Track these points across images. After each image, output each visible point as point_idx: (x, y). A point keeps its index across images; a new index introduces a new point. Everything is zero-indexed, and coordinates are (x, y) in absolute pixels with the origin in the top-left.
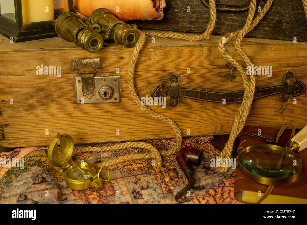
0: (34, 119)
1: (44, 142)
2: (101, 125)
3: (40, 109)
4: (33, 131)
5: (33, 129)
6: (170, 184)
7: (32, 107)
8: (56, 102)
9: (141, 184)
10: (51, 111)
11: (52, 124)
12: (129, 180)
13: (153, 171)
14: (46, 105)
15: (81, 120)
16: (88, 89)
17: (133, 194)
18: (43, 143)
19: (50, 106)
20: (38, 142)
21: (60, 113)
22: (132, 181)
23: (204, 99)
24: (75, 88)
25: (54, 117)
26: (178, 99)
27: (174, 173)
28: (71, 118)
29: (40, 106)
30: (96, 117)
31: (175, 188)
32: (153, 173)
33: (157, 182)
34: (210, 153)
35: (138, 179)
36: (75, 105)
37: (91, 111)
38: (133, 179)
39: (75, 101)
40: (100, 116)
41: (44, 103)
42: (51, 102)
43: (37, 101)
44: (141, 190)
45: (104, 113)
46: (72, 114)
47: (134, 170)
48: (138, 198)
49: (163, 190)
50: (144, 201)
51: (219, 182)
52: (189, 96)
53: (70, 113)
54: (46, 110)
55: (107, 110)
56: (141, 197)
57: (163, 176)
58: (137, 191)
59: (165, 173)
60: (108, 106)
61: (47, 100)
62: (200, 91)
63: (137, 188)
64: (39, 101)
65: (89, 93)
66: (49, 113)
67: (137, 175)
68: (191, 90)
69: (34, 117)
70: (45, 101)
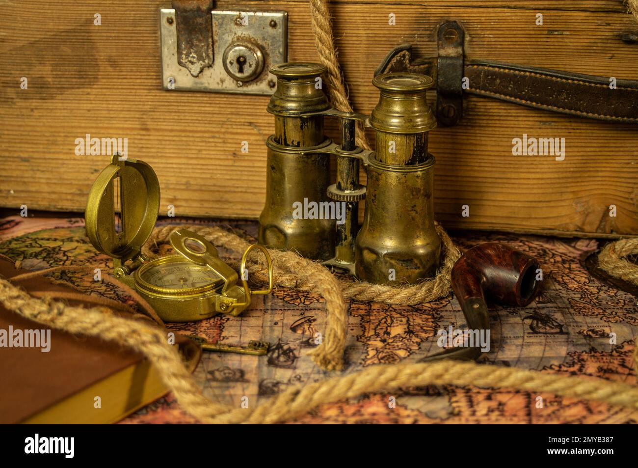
0: (44, 126)
1: (69, 197)
2: (230, 163)
3: (60, 97)
4: (41, 161)
5: (41, 155)
6: (400, 344)
7: (40, 88)
8: (104, 80)
9: (307, 333)
10: (90, 106)
12: (277, 318)
14: (78, 88)
15: (173, 143)
16: (192, 44)
18: (67, 200)
19: (89, 90)
20: (54, 196)
21: (115, 116)
22: (285, 321)
24: (159, 41)
25: (101, 125)
26: (464, 101)
27: (427, 319)
28: (144, 132)
29: (62, 89)
30: (217, 135)
31: (409, 356)
32: (361, 311)
33: (361, 333)
35: (306, 319)
36: (158, 93)
37: (203, 115)
38: (292, 318)
39: (158, 81)
40: (228, 136)
41: (74, 80)
42: (92, 80)
43: (54, 73)
44: (299, 348)
45: (239, 127)
46: (150, 120)
47: (306, 297)
48: (277, 366)
49: (368, 355)
50: (294, 376)
51: (566, 357)
52: (496, 93)
53: (142, 116)
54: (76, 102)
55: (247, 117)
56: (289, 363)
57: (389, 321)
58: (285, 347)
59: (396, 315)
60: (252, 107)
61: (82, 73)
62: (527, 76)
63: (292, 340)
64: (59, 73)
65: (194, 57)
66: (86, 112)
67: (310, 309)
68: (502, 70)
69: (44, 120)
70: (77, 73)
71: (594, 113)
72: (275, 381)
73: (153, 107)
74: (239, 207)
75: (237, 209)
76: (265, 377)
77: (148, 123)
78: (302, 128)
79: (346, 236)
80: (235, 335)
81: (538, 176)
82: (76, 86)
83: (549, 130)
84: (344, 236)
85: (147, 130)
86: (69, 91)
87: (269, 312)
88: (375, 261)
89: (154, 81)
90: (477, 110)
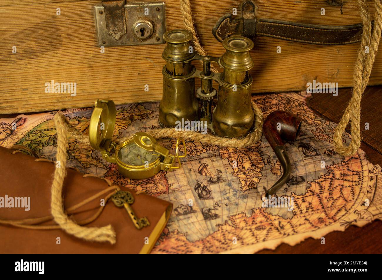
0: (34, 72)
1: (52, 104)
2: (137, 78)
3: (41, 56)
4: (34, 89)
5: (34, 86)
6: (252, 174)
7: (30, 54)
8: (66, 46)
9: (208, 175)
10: (59, 59)
11: (63, 78)
12: (190, 167)
13: (225, 152)
14: (51, 51)
15: (106, 72)
16: (115, 24)
17: (197, 191)
18: (51, 106)
19: (58, 51)
20: (43, 105)
21: (73, 62)
22: (194, 168)
23: (294, 39)
24: (95, 23)
25: (65, 68)
28: (90, 69)
29: (42, 52)
30: (129, 66)
31: (259, 181)
32: (226, 155)
33: (233, 171)
34: (309, 122)
35: (203, 165)
36: (96, 49)
37: (121, 57)
38: (196, 165)
39: (96, 43)
40: (134, 65)
41: (49, 47)
42: (59, 46)
43: (37, 45)
44: (208, 185)
45: (141, 60)
46: (93, 62)
47: (196, 150)
48: (204, 198)
49: (242, 184)
50: (215, 203)
51: (325, 170)
52: (271, 34)
53: (88, 61)
54: (51, 58)
55: (145, 55)
56: (209, 195)
57: (241, 160)
58: (202, 185)
59: (243, 155)
60: (147, 50)
61: (53, 43)
62: (288, 26)
63: (202, 180)
64: (40, 44)
65: (117, 31)
66: (57, 62)
67: (202, 158)
68: (275, 24)
69: (34, 69)
70: (49, 43)
71: (318, 42)
72: (208, 209)
73: (94, 56)
74: (142, 97)
75: (141, 99)
76: (202, 207)
77: (91, 64)
78: (183, 67)
79: (207, 114)
80: (175, 182)
81: (286, 67)
82: (50, 50)
83: (293, 46)
84: (206, 114)
85: (92, 67)
86: (47, 53)
87: (183, 163)
88: (227, 128)
89: (93, 43)
90: (259, 40)
